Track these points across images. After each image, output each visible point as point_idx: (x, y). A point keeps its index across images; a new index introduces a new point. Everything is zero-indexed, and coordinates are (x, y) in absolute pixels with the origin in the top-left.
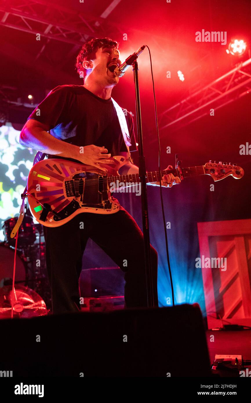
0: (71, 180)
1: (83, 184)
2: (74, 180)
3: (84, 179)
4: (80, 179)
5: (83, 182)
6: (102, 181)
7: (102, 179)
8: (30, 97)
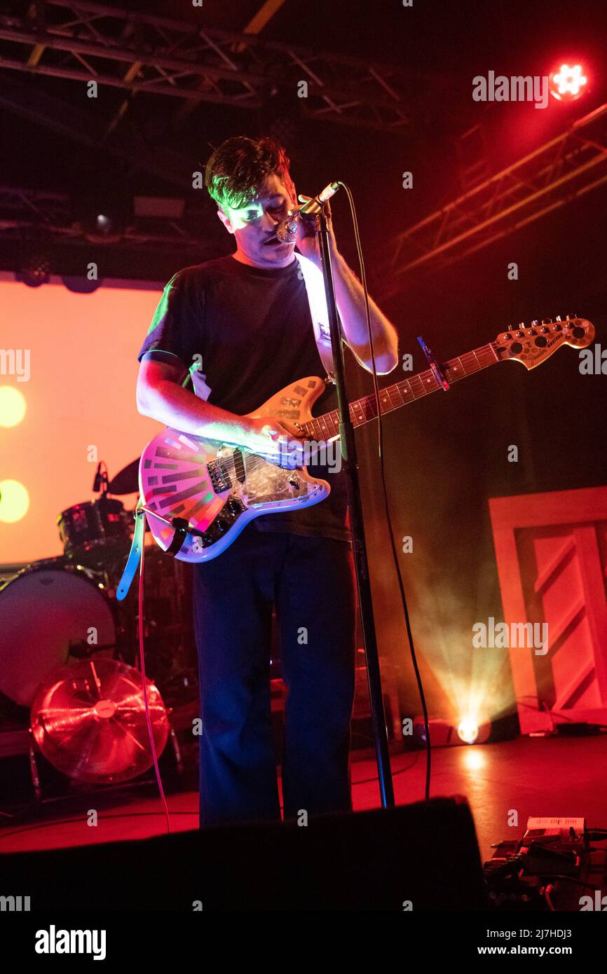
8: (101, 218)
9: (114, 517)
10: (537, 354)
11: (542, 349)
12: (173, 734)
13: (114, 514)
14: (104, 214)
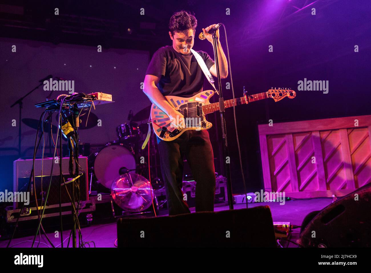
0: (179, 109)
1: (186, 112)
2: (180, 109)
3: (187, 108)
4: (184, 108)
5: (186, 110)
6: (199, 109)
7: (199, 107)
8: (129, 30)
9: (135, 129)
10: (279, 98)
11: (281, 97)
12: (155, 197)
13: (135, 127)
14: (130, 28)
